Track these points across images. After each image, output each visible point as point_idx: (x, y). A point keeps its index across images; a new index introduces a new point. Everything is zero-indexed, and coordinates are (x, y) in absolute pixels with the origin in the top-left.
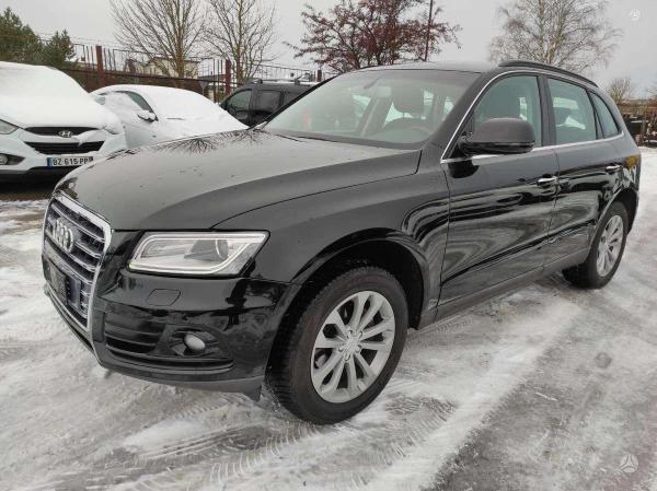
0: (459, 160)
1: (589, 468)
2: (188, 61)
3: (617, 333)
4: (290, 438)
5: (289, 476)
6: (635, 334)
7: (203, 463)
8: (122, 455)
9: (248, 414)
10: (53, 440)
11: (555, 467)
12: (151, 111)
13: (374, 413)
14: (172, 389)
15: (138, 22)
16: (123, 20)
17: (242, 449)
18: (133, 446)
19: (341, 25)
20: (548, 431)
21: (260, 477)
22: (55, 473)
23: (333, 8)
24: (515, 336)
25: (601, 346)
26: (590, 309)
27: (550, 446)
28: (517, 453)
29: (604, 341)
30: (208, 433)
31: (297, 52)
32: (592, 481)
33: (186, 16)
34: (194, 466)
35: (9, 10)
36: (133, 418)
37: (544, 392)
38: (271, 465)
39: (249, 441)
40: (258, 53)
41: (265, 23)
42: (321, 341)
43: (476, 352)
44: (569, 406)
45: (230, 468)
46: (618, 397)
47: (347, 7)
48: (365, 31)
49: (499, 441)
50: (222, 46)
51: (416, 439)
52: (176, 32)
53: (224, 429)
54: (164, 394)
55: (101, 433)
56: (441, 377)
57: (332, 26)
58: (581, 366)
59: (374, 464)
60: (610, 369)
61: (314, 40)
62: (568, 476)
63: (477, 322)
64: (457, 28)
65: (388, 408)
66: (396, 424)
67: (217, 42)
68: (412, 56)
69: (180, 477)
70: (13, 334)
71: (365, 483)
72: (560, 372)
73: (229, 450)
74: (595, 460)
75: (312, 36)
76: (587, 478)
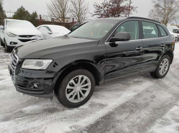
0: (111, 43)
1: (136, 122)
2: (66, 18)
3: (160, 90)
4: (62, 111)
5: (59, 119)
6: (165, 91)
7: (39, 115)
8: (21, 112)
9: (54, 105)
11: (127, 121)
12: (51, 31)
13: (85, 106)
14: (37, 98)
15: (53, 8)
16: (49, 8)
17: (49, 112)
18: (24, 110)
19: (104, 7)
20: (129, 113)
21: (51, 119)
22: (5, 115)
23: (102, 3)
24: (131, 90)
25: (154, 93)
26: (156, 84)
27: (128, 116)
28: (118, 117)
29: (156, 92)
30: (43, 108)
31: (92, 15)
32: (135, 125)
33: (65, 6)
34: (37, 115)
35: (22, 6)
36: (26, 104)
37: (132, 104)
38: (55, 116)
39: (51, 111)
40: (84, 16)
41: (86, 7)
42: (68, 87)
43: (118, 93)
44: (138, 107)
45: (45, 116)
46: (152, 106)
47: (106, 3)
48: (111, 9)
49: (115, 114)
50: (75, 14)
51: (93, 113)
52: (62, 11)
53: (47, 108)
54: (35, 99)
55: (18, 107)
56: (106, 99)
57: (102, 8)
58: (146, 98)
59: (80, 118)
60: (154, 99)
61: (97, 12)
62: (130, 123)
63: (122, 86)
64: (137, 7)
65: (89, 105)
66: (90, 109)
67: (73, 13)
68: (124, 15)
69: (33, 117)
70: (5, 84)
71: (76, 122)
72: (139, 99)
73: (46, 113)
74: (139, 120)
75: (96, 11)
76: (134, 124)
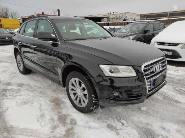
10: (170, 107)
